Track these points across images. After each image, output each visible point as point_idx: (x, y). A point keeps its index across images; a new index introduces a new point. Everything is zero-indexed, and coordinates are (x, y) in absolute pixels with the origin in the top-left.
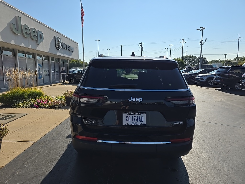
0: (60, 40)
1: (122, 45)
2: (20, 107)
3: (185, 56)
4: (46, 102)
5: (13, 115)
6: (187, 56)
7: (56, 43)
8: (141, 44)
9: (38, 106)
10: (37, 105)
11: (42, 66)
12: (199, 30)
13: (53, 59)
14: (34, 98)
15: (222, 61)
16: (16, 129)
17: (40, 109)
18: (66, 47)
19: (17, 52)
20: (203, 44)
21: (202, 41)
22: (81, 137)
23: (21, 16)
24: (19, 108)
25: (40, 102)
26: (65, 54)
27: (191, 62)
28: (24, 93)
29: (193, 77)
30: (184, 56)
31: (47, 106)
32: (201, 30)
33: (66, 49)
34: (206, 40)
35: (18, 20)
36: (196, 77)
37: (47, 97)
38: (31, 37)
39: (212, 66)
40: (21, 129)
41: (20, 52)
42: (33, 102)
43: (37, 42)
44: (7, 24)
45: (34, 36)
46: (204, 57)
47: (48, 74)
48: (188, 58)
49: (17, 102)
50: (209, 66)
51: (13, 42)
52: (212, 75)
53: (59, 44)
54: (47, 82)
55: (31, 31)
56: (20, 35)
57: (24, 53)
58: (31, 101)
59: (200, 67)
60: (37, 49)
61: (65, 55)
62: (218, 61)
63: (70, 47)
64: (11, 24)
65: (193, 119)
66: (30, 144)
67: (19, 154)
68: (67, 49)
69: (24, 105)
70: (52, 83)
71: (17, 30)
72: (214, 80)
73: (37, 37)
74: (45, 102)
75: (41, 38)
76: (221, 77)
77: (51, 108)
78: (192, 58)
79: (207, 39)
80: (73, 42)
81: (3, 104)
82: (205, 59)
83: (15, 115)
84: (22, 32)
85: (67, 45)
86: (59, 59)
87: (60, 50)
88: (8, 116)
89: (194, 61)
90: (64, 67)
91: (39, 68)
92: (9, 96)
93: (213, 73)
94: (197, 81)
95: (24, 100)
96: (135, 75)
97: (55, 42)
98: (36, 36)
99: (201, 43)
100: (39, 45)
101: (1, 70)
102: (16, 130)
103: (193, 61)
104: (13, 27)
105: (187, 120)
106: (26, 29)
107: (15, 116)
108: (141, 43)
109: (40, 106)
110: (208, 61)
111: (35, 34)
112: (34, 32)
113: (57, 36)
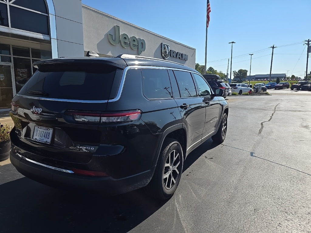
0: (167, 47)
1: (273, 46)
7: (162, 52)
8: (308, 42)
23: (120, 24)
33: (176, 58)
35: (116, 29)
38: (130, 47)
43: (138, 52)
44: (105, 35)
45: (134, 45)
51: (110, 54)
55: (131, 41)
56: (118, 45)
64: (108, 35)
68: (178, 57)
71: (114, 41)
73: (138, 46)
75: (142, 47)
80: (187, 48)
84: (120, 42)
87: (166, 59)
96: (292, 90)
97: (161, 50)
98: (136, 46)
104: (110, 37)
108: (309, 40)
111: (136, 43)
112: (134, 40)
113: (164, 43)
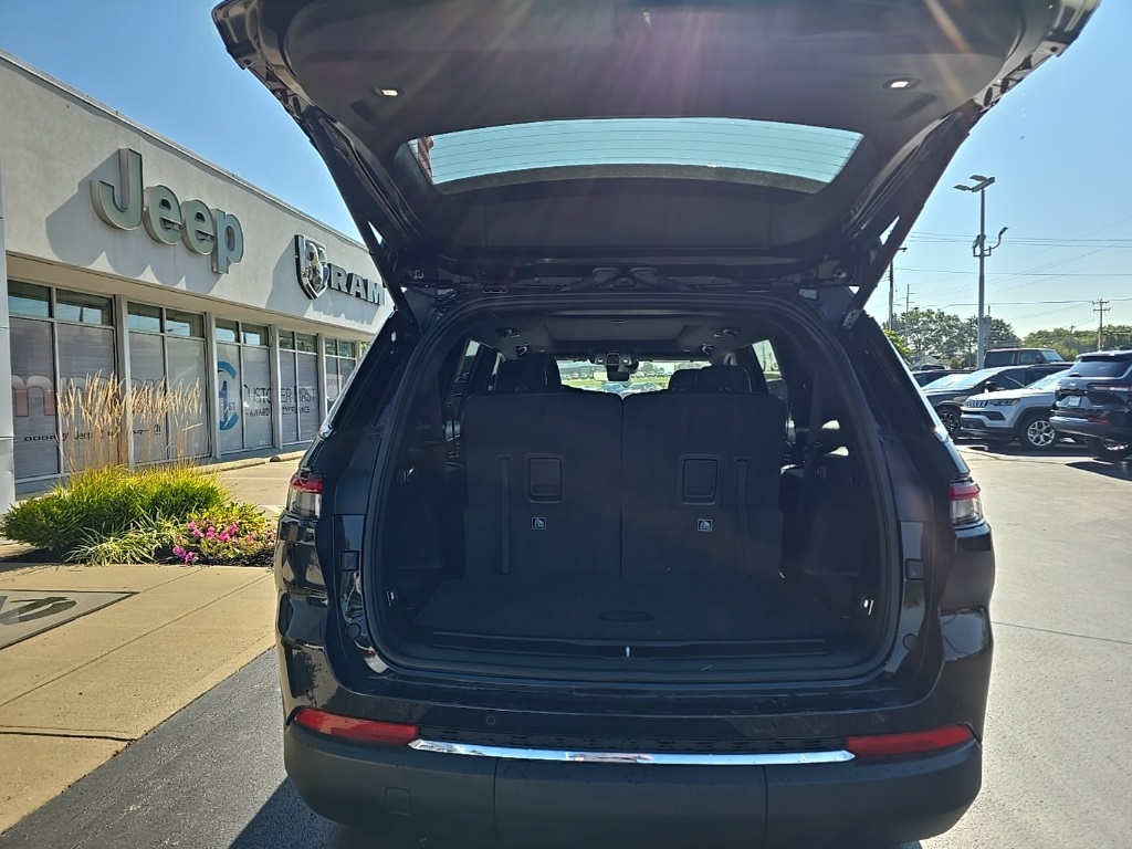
0: (320, 252)
2: (108, 559)
3: (903, 314)
4: (231, 536)
5: (63, 599)
6: (912, 316)
7: (303, 267)
9: (191, 554)
10: (188, 549)
11: (238, 372)
12: (964, 188)
13: (290, 340)
14: (178, 515)
15: (1086, 334)
16: (60, 670)
17: (198, 567)
18: (349, 286)
19: (125, 309)
20: (987, 253)
21: (981, 239)
22: (330, 723)
23: (143, 147)
24: (100, 563)
25: (202, 535)
26: (343, 315)
27: (935, 340)
28: (129, 492)
29: (948, 406)
30: (899, 315)
31: (235, 553)
32: (974, 190)
33: (348, 293)
34: (1001, 233)
35: (126, 164)
36: (963, 408)
37: (240, 510)
38: (185, 240)
39: (1037, 357)
40: (85, 668)
41: (138, 309)
42: (173, 533)
43: (215, 264)
44: (80, 184)
45: (202, 235)
46: (995, 316)
47: (267, 405)
48: (918, 321)
49: (93, 536)
50: (1023, 356)
51: (102, 264)
52: (1047, 396)
53: (315, 271)
54: (261, 443)
55: (189, 217)
56: (137, 231)
57: (158, 312)
58: (159, 528)
59: (980, 360)
60: (215, 293)
61: (342, 321)
62: (1068, 334)
63: (365, 282)
64: (97, 184)
65: (979, 612)
66: (103, 752)
67: (39, 806)
68: (353, 292)
69: (125, 552)
70: (281, 448)
71: (122, 209)
72: (1056, 418)
73: (214, 238)
74: (227, 536)
75: (231, 245)
76: (1094, 402)
77: (253, 564)
78: (935, 322)
79: (1005, 229)
81: (28, 544)
82: (1000, 324)
83: (70, 597)
84: (145, 218)
85: (350, 276)
86: (316, 338)
87: (318, 295)
88: (38, 604)
89: (946, 336)
90: (340, 377)
91: (225, 383)
92: (59, 507)
93: (1050, 385)
94: (971, 425)
95: (128, 528)
97: (298, 261)
98: (209, 238)
99: (978, 250)
100: (225, 275)
101: (49, 391)
102: (60, 674)
103: (944, 339)
104: (103, 196)
105: (943, 619)
106: (165, 204)
107: (74, 603)
109: (201, 555)
110: (1014, 336)
111: (207, 228)
112: (200, 217)
113: (306, 237)
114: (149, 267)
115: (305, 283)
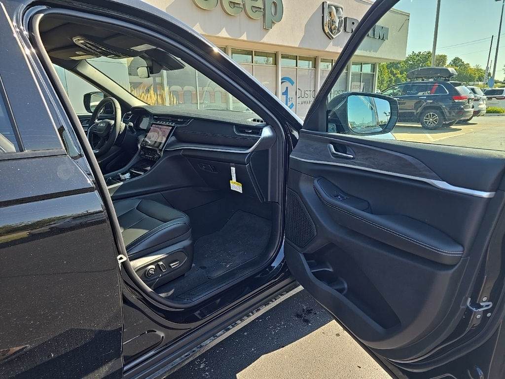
0: (337, 10)
7: (325, 21)
11: (295, 82)
38: (246, 12)
43: (264, 24)
45: (256, 9)
47: (311, 99)
53: (333, 22)
84: (220, 1)
87: (334, 37)
98: (260, 9)
100: (271, 30)
111: (259, 4)
113: (328, 2)
114: (224, 29)
115: (327, 32)
